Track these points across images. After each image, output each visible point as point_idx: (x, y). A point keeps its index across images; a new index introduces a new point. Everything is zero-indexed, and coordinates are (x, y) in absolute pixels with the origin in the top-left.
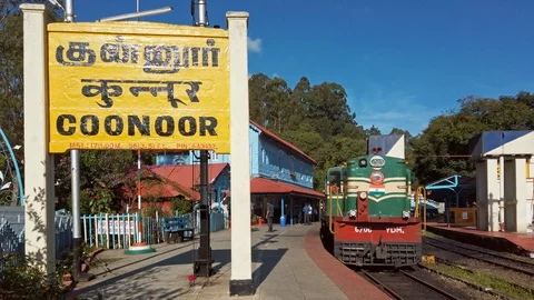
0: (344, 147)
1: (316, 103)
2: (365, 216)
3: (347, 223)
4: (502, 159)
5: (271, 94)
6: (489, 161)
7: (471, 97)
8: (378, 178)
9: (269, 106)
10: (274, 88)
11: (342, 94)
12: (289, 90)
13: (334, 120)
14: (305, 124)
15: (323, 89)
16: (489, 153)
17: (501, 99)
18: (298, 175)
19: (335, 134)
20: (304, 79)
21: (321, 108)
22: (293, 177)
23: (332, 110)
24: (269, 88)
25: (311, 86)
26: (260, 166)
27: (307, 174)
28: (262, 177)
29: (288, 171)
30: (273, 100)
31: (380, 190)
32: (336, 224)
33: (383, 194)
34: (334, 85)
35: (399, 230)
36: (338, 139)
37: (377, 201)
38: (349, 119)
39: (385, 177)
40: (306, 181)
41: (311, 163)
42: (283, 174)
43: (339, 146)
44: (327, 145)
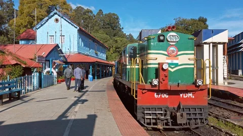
0: (119, 41)
1: (106, 21)
2: (166, 84)
3: (149, 90)
4: (211, 44)
5: (85, 16)
6: (205, 46)
7: (180, 18)
8: (173, 51)
9: (84, 22)
10: (87, 13)
11: (118, 18)
12: (94, 15)
13: (114, 29)
14: (101, 31)
15: (110, 16)
16: (205, 41)
17: (192, 19)
18: (99, 53)
19: (114, 36)
20: (101, 10)
21: (108, 24)
22: (96, 54)
23: (113, 25)
24: (85, 14)
25: (104, 14)
26: (78, 47)
27: (103, 53)
28: (79, 53)
29: (94, 51)
30: (86, 19)
31: (175, 61)
32: (139, 91)
33: (177, 65)
34: (114, 14)
35: (190, 95)
36: (116, 38)
37: (172, 70)
38: (120, 30)
39: (179, 51)
40: (102, 57)
41: (105, 47)
42: (91, 52)
43: (116, 41)
44: (111, 41)
